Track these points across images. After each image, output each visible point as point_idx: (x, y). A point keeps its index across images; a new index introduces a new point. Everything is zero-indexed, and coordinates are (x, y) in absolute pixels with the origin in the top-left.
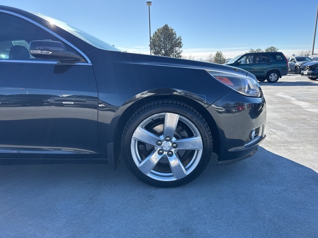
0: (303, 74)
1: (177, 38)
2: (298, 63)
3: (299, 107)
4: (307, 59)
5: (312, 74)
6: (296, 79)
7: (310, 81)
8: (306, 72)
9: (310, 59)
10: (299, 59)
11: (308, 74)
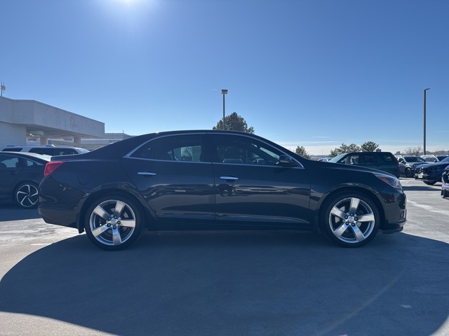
0: (417, 178)
1: (248, 129)
2: (408, 165)
3: (423, 209)
4: (418, 159)
5: (428, 178)
6: (409, 183)
7: (426, 185)
8: (421, 175)
9: (421, 159)
10: (409, 160)
11: (424, 178)
